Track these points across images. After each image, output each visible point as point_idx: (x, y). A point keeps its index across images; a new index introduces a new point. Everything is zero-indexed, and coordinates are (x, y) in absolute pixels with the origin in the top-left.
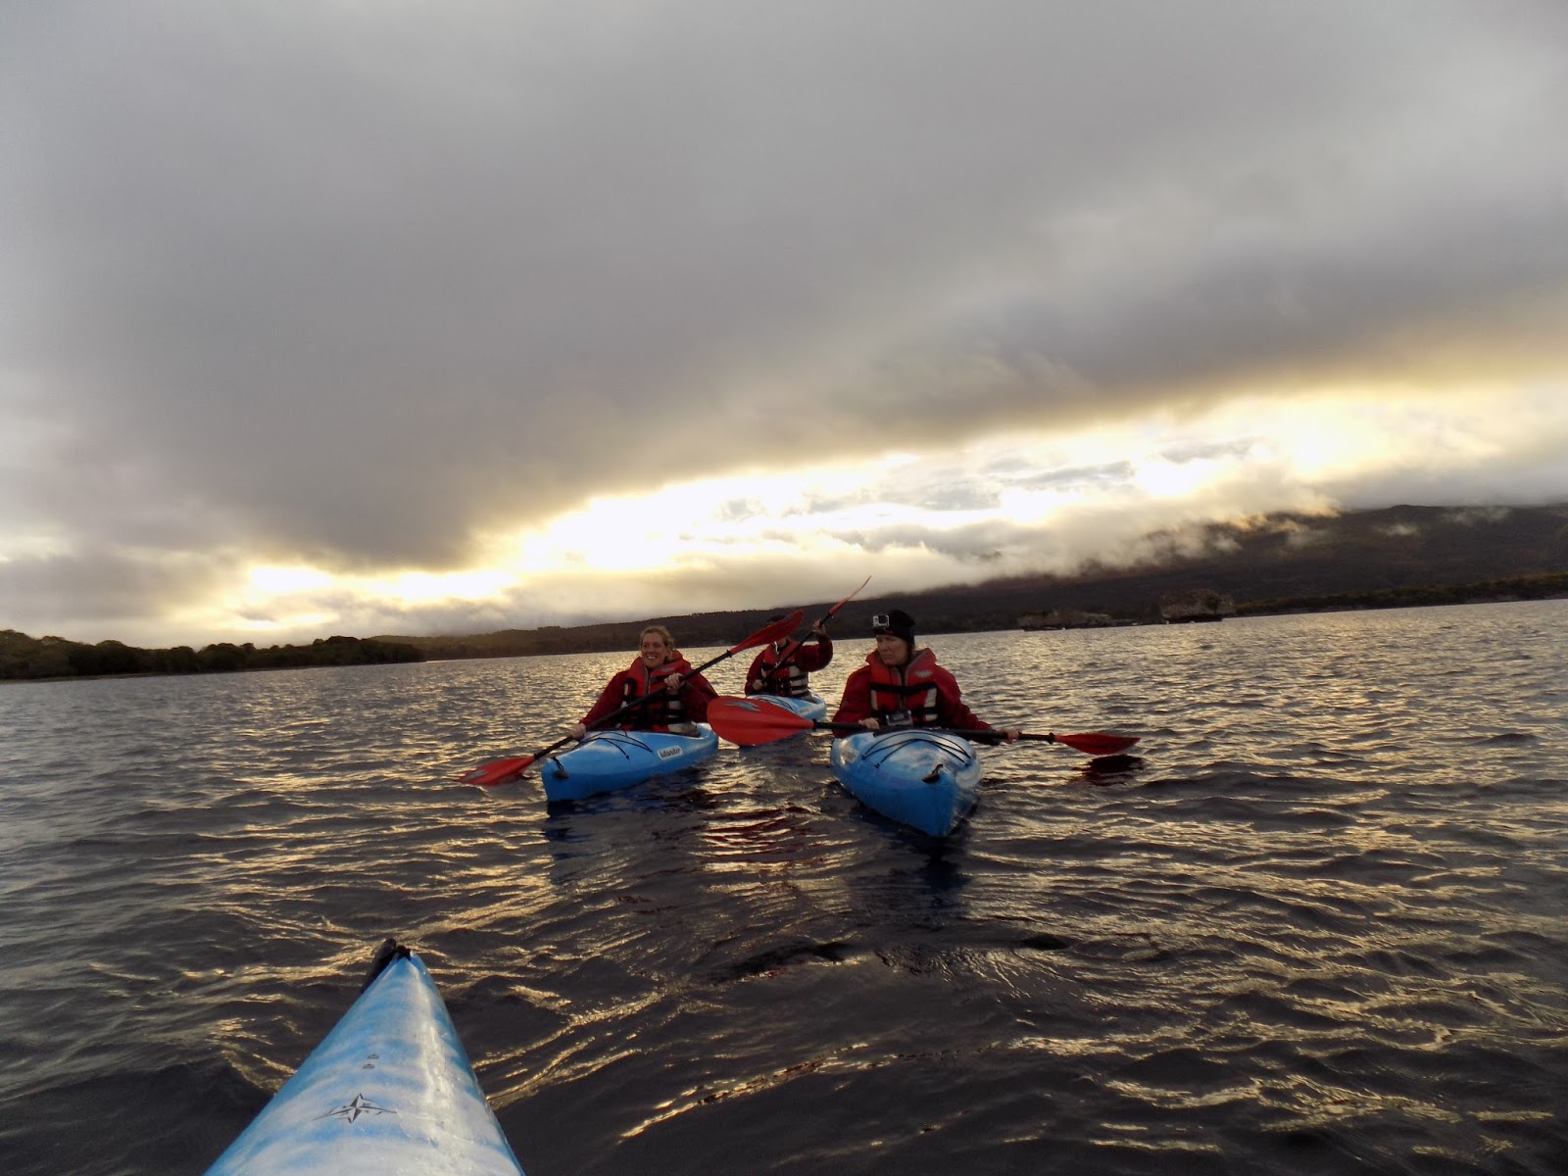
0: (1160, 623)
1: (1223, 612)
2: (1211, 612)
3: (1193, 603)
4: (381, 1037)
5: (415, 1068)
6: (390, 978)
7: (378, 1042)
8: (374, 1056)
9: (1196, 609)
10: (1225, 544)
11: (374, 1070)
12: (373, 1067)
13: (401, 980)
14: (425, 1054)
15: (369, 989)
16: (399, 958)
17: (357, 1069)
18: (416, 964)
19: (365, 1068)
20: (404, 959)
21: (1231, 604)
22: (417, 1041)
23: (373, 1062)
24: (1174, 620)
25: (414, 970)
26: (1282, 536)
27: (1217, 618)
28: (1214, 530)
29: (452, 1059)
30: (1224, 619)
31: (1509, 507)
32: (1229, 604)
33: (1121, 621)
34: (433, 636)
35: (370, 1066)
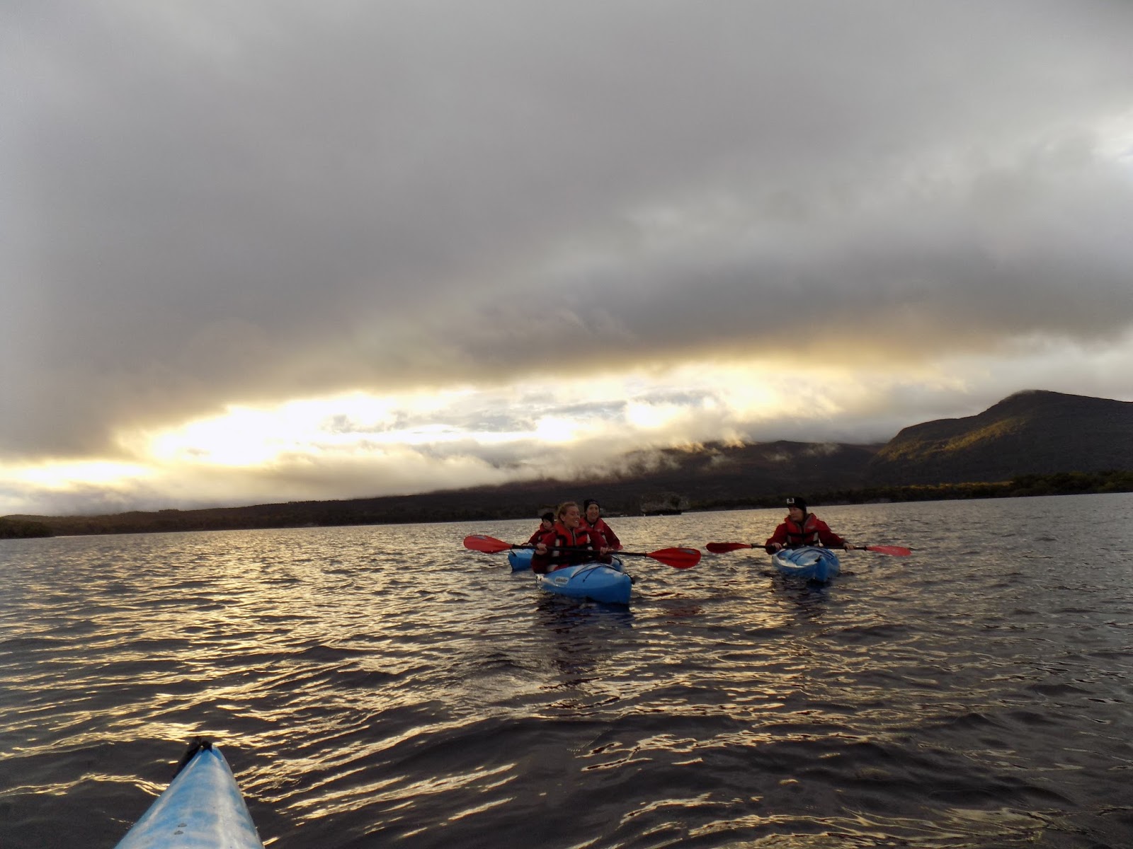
0: (640, 515)
1: (682, 508)
2: (675, 508)
3: (662, 502)
4: (189, 810)
5: (214, 832)
6: (196, 765)
7: (186, 814)
8: (184, 825)
9: (664, 506)
10: (672, 463)
11: (183, 835)
12: (182, 833)
13: (203, 767)
14: (221, 821)
15: (179, 774)
16: (203, 751)
17: (170, 835)
18: (216, 754)
19: (175, 834)
20: (207, 752)
21: (687, 503)
22: (216, 812)
23: (181, 829)
24: (649, 514)
25: (215, 759)
26: (708, 459)
27: (678, 512)
28: (670, 451)
29: (243, 825)
30: (683, 513)
31: (839, 444)
32: (685, 503)
33: (612, 513)
34: (64, 515)
35: (180, 833)
